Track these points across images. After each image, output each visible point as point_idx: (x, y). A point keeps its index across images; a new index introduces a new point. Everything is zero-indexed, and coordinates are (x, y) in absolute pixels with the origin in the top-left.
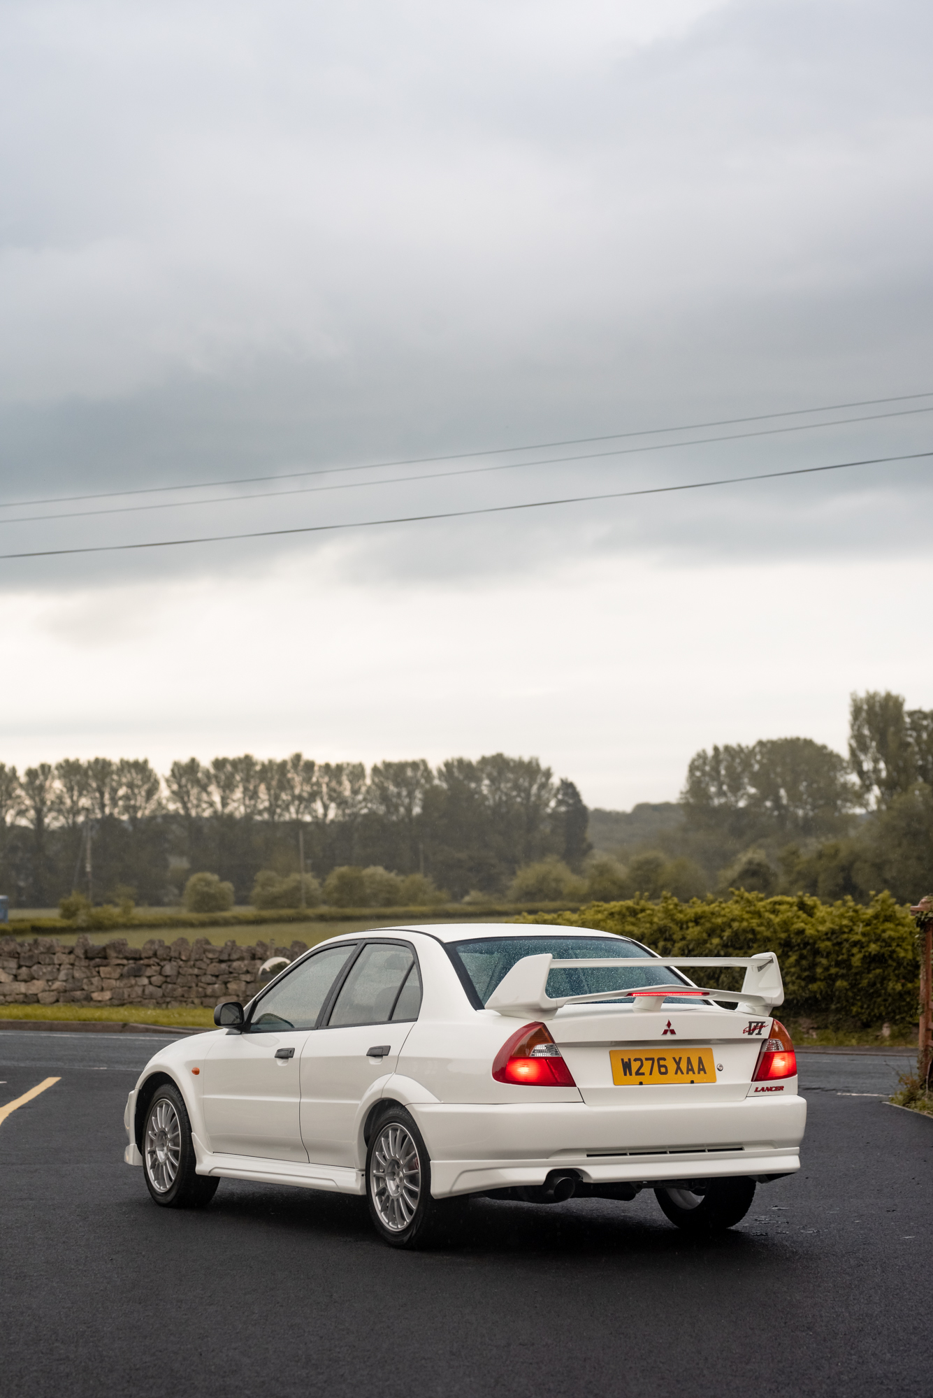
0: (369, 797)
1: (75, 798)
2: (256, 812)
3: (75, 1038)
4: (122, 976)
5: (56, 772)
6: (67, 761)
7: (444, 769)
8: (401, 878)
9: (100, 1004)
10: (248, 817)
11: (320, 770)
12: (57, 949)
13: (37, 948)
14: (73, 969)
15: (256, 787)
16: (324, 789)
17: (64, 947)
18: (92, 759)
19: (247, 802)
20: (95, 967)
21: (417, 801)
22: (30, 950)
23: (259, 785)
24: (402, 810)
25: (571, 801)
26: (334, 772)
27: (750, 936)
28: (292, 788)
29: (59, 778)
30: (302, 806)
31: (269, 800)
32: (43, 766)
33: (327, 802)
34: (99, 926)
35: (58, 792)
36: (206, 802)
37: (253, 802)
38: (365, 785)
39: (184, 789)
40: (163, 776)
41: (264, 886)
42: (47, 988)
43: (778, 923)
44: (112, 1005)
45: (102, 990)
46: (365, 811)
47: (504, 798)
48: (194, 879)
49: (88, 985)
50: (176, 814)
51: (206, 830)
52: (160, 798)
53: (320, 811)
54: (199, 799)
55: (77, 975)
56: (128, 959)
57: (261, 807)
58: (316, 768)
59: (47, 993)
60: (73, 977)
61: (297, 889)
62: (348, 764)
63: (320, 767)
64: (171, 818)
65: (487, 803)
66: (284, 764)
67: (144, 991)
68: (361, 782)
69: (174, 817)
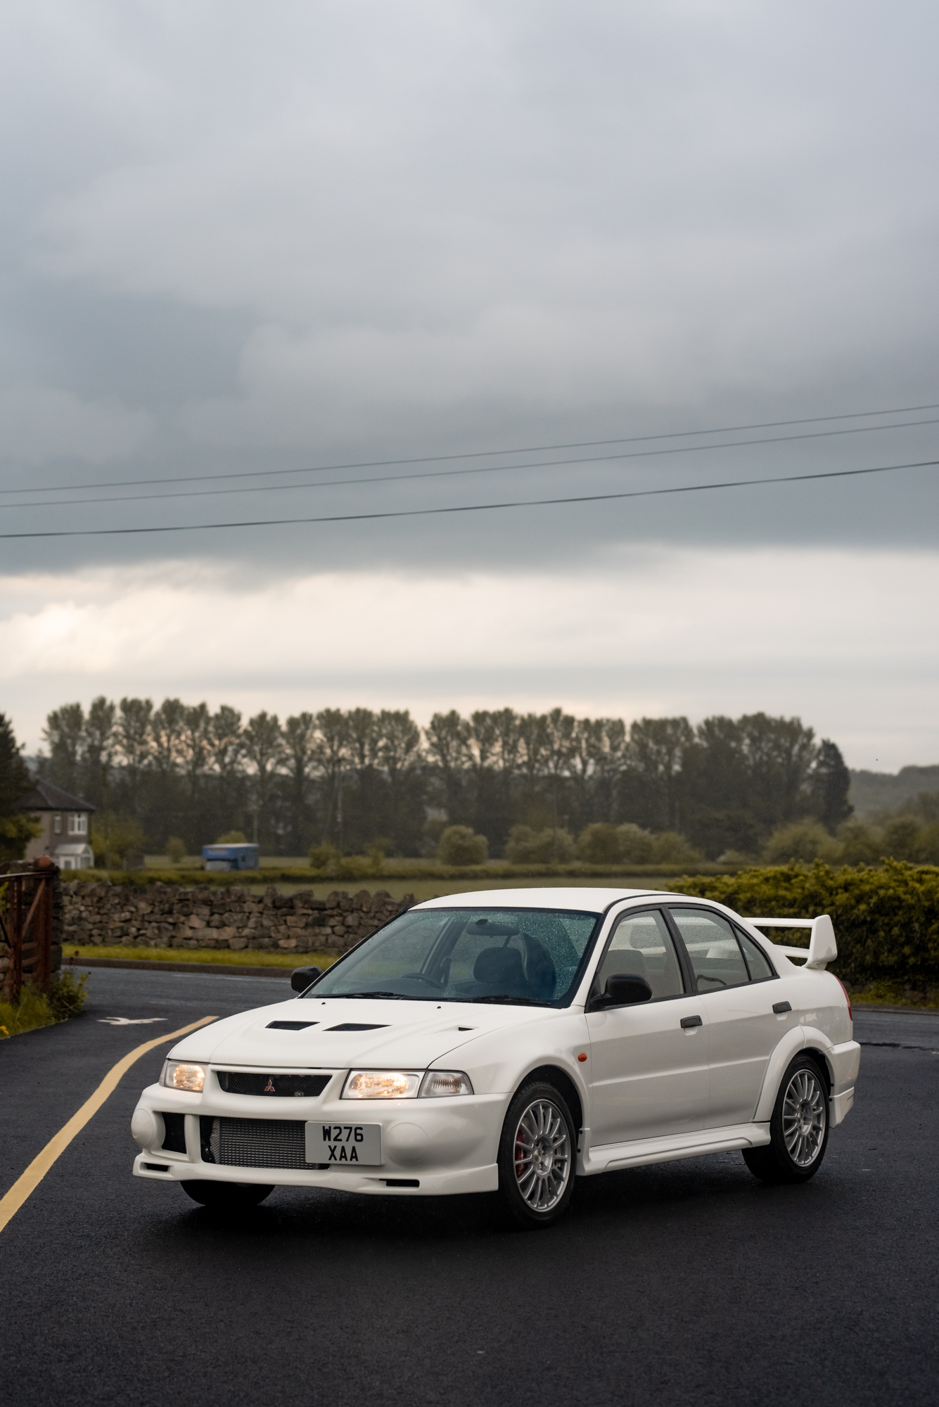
0: (628, 754)
1: (335, 748)
2: (514, 766)
3: (246, 982)
4: (307, 926)
5: (317, 722)
6: (328, 711)
7: (704, 727)
8: (653, 837)
9: (286, 951)
10: (507, 771)
11: (579, 726)
12: (248, 898)
13: (229, 897)
14: (261, 917)
15: (516, 742)
16: (584, 744)
17: (254, 897)
18: (353, 708)
19: (506, 756)
20: (282, 916)
21: (677, 760)
22: (222, 898)
23: (518, 740)
24: (661, 768)
25: (832, 763)
26: (594, 728)
27: (896, 903)
28: (551, 743)
29: (320, 728)
30: (561, 762)
31: (528, 754)
32: (304, 716)
33: (586, 758)
34: (348, 876)
35: (318, 741)
36: (465, 755)
37: (512, 756)
38: (624, 741)
39: (444, 742)
40: (423, 728)
41: (518, 840)
42: (237, 935)
43: (922, 892)
44: (297, 952)
45: (288, 937)
46: (624, 768)
47: (765, 758)
48: (448, 831)
49: (275, 933)
50: (435, 766)
51: (464, 783)
52: (419, 750)
53: (579, 766)
54: (459, 752)
55: (266, 922)
56: (313, 909)
57: (520, 761)
58: (576, 724)
59: (237, 939)
60: (262, 925)
61: (550, 844)
62: (608, 721)
63: (580, 722)
64: (430, 770)
65: (747, 763)
66: (544, 718)
67: (327, 940)
68: (620, 739)
69: (433, 769)
